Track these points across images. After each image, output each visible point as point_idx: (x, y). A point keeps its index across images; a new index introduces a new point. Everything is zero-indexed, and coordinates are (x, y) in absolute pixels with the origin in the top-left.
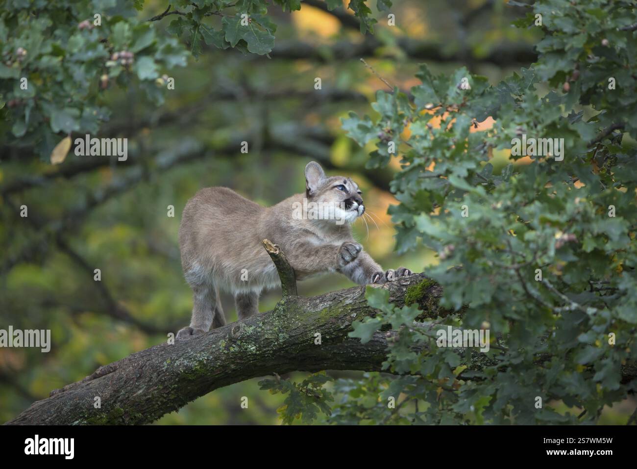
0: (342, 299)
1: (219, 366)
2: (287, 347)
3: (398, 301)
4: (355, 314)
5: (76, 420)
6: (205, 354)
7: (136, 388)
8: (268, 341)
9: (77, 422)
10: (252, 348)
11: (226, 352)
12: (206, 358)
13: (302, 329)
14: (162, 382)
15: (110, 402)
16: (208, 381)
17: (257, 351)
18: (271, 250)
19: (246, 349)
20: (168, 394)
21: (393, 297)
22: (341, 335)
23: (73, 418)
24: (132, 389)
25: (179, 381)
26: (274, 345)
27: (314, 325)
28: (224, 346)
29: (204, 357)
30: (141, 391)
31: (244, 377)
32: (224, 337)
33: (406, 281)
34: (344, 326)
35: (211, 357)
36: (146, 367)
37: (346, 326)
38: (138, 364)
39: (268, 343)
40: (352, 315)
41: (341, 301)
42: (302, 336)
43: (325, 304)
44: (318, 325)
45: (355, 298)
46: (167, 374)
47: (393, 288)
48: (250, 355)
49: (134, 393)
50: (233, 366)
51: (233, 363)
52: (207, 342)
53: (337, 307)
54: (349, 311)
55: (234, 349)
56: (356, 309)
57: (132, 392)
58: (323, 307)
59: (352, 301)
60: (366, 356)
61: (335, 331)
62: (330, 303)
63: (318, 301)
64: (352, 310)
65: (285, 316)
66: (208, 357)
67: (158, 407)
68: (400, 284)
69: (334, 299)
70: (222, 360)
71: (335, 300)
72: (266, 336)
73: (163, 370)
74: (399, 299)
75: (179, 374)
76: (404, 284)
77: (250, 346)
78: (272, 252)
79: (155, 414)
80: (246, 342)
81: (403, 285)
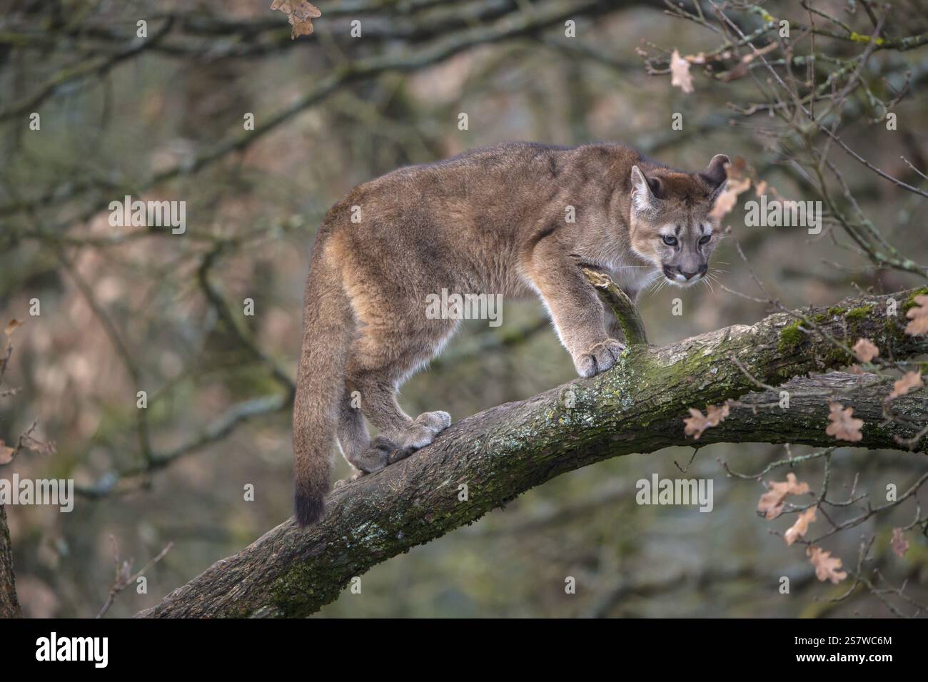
0: (699, 348)
1: (548, 445)
2: (634, 416)
3: (771, 349)
4: (716, 369)
5: (363, 523)
6: (527, 428)
7: (440, 477)
8: (609, 409)
9: (364, 526)
10: (588, 419)
11: (554, 425)
12: (528, 434)
13: (650, 392)
14: (474, 469)
15: (405, 499)
16: (536, 466)
17: (595, 423)
18: (596, 282)
19: (580, 421)
20: (483, 484)
21: (764, 343)
22: (702, 398)
23: (357, 521)
24: (435, 479)
25: (496, 467)
26: (617, 415)
27: (664, 385)
28: (551, 417)
29: (526, 432)
30: (446, 482)
31: (596, 457)
32: (550, 405)
33: (782, 321)
34: (703, 386)
35: (536, 433)
36: (452, 448)
37: (706, 386)
38: (442, 445)
39: (609, 411)
40: (712, 371)
41: (698, 351)
42: (651, 401)
43: (679, 355)
44: (670, 386)
45: (716, 346)
46: (480, 457)
47: (763, 331)
48: (586, 429)
49: (438, 484)
50: (566, 445)
51: (566, 440)
52: (530, 412)
53: (693, 360)
54: (709, 365)
55: (564, 421)
56: (717, 362)
57: (434, 483)
58: (676, 360)
59: (711, 351)
60: (768, 423)
61: (692, 393)
62: (685, 354)
63: (671, 352)
64: (712, 363)
65: (628, 374)
66: (531, 433)
67: (473, 502)
68: (773, 326)
69: (690, 348)
70: (550, 437)
71: (692, 349)
72: (605, 403)
73: (474, 453)
74: (771, 346)
75: (493, 457)
76: (779, 324)
77: (585, 417)
78: (598, 285)
79: (469, 512)
80: (579, 412)
81: (778, 327)
